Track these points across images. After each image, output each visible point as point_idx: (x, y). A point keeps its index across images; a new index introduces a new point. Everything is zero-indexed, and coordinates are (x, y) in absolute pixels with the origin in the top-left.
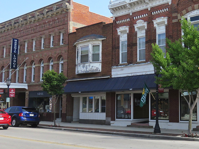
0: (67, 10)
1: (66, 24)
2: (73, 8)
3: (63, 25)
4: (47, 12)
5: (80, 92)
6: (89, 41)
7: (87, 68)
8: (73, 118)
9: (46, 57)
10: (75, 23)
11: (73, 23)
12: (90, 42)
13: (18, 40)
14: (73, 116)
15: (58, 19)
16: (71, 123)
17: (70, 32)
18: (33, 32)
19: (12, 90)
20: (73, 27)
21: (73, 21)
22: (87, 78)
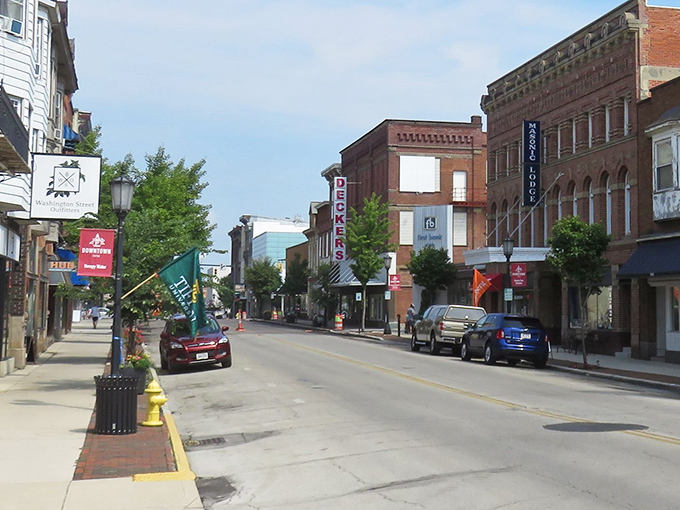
0: (632, 33)
1: (630, 75)
2: (646, 26)
3: (627, 76)
4: (592, 41)
5: (652, 274)
6: (670, 127)
7: (669, 205)
8: (658, 347)
9: (597, 170)
10: (658, 68)
11: (652, 69)
12: (674, 129)
13: (538, 124)
14: (655, 341)
15: (615, 60)
16: (649, 360)
17: (642, 99)
18: (568, 98)
19: (519, 269)
20: (651, 82)
21: (650, 63)
22: (672, 232)
